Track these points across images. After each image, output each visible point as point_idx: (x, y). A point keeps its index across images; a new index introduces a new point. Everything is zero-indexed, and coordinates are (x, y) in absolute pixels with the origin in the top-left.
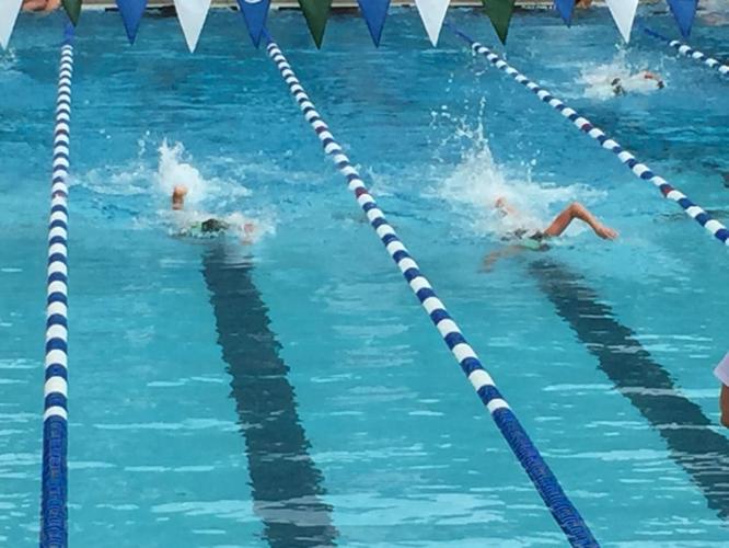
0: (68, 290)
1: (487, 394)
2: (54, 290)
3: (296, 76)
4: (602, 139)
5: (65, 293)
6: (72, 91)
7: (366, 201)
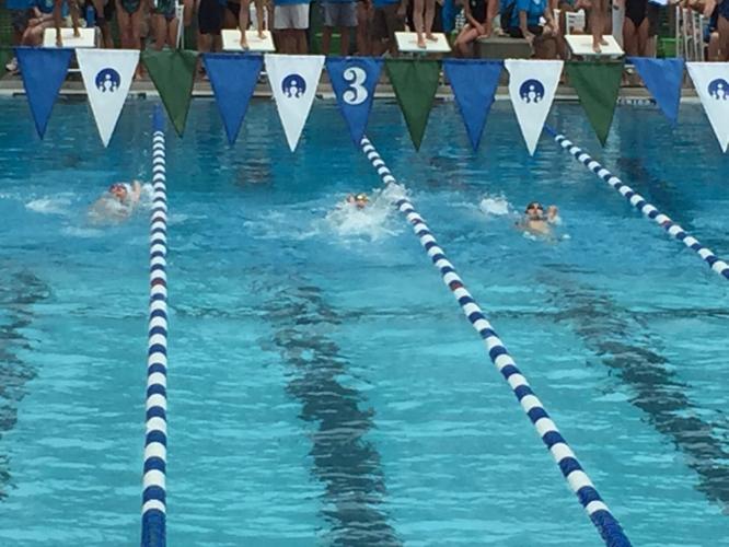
0: (167, 381)
1: (586, 495)
2: (154, 382)
3: (382, 158)
4: (668, 226)
5: (164, 385)
6: (167, 186)
7: (452, 279)
